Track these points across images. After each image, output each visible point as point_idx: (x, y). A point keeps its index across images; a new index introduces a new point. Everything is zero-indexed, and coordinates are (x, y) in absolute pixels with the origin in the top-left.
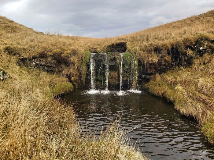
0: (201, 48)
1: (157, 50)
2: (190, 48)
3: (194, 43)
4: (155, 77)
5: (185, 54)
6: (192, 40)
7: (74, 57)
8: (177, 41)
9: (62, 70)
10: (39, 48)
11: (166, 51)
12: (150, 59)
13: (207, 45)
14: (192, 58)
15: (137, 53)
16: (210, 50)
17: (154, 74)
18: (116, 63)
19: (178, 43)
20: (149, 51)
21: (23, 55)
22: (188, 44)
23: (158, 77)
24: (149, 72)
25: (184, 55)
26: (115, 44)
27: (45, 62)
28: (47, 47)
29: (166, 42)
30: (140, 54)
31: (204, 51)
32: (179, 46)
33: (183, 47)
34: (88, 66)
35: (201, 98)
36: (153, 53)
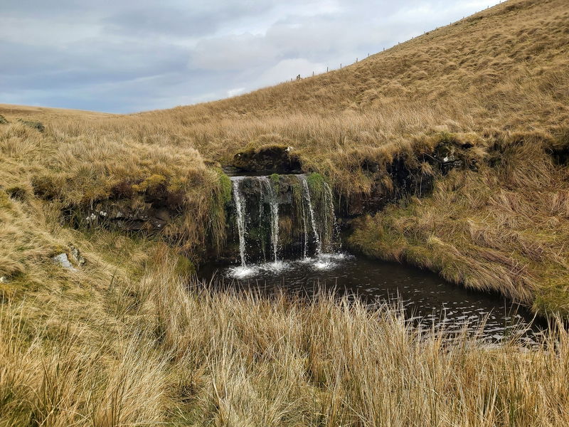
0: (446, 160)
1: (368, 165)
2: (428, 159)
3: (433, 151)
4: (364, 220)
5: (418, 171)
6: (430, 143)
7: (194, 192)
8: (402, 146)
9: (163, 226)
10: (109, 175)
11: (384, 168)
12: (358, 184)
13: (455, 154)
14: (432, 179)
15: (330, 174)
16: (459, 163)
17: (363, 216)
18: (293, 198)
19: (404, 150)
20: (352, 168)
21: (70, 197)
22: (422, 152)
23: (370, 222)
24: (354, 212)
25: (415, 173)
26: (257, 150)
27: (124, 210)
28: (128, 171)
29: (383, 148)
30: (336, 174)
31: (450, 165)
32: (407, 156)
33: (413, 157)
34: (230, 210)
35: (493, 256)
36: (359, 172)
